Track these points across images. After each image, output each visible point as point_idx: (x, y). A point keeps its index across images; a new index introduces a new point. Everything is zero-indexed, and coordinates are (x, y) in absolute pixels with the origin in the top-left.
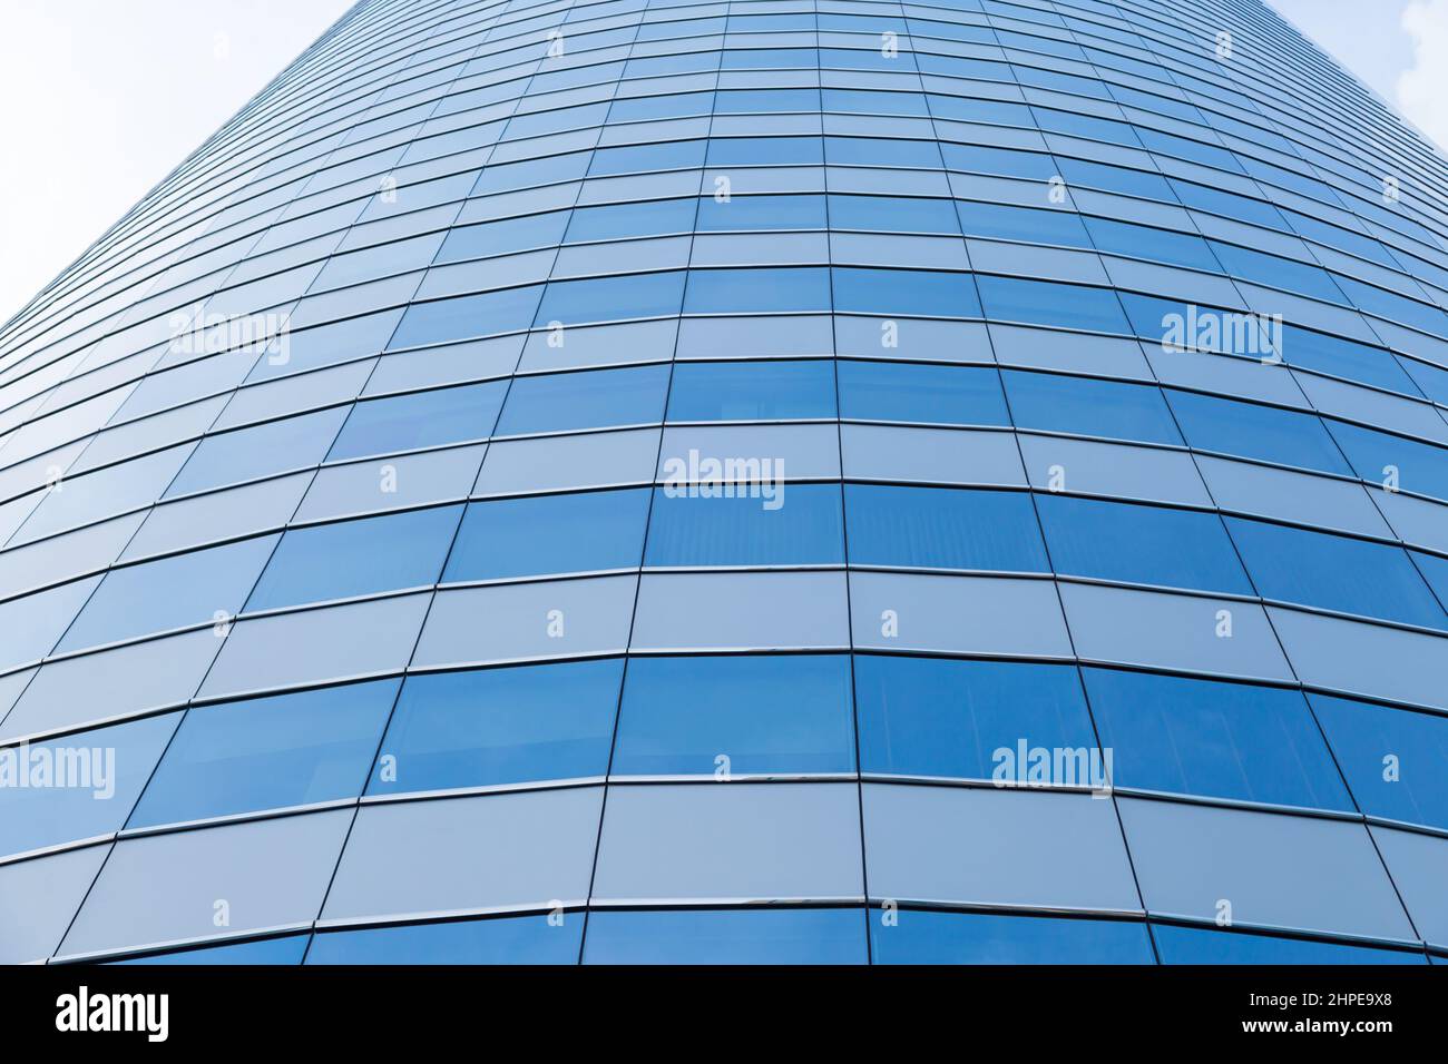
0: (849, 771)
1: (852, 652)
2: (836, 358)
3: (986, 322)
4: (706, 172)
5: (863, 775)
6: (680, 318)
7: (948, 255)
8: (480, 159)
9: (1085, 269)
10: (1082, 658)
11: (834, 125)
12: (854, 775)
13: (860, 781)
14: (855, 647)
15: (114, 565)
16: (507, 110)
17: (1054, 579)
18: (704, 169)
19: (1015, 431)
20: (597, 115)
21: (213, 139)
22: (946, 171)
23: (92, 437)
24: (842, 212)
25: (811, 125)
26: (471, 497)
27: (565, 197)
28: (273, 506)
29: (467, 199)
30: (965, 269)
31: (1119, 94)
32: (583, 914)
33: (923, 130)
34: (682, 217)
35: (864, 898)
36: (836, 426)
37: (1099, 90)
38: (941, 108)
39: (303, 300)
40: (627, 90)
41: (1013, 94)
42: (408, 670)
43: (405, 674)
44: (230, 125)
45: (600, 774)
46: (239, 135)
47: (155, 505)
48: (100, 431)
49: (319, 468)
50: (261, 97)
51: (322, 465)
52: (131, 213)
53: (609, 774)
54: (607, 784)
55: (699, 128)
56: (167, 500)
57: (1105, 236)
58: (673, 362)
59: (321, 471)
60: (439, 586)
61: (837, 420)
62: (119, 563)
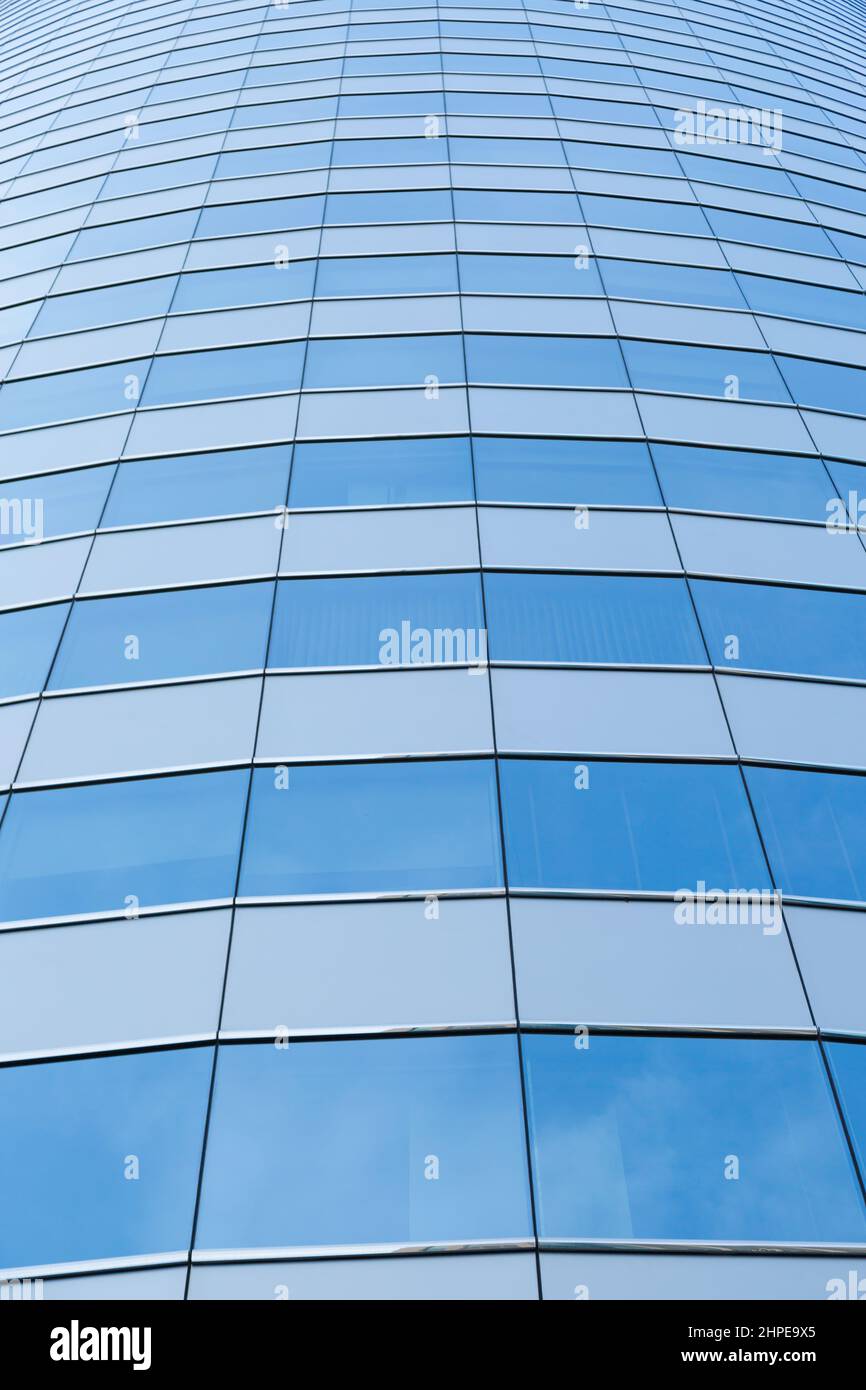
0: (495, 886)
2: (471, 435)
3: (633, 392)
5: (512, 889)
6: (301, 393)
11: (464, 177)
12: (501, 890)
13: (508, 896)
16: (104, 165)
18: (322, 228)
19: (667, 512)
20: (204, 169)
22: (587, 226)
24: (474, 274)
25: (439, 178)
26: (77, 596)
27: (172, 261)
29: (63, 265)
30: (608, 334)
32: (212, 1049)
33: (560, 181)
34: (300, 282)
35: (515, 1022)
36: (474, 509)
38: (579, 156)
40: (236, 141)
41: (656, 139)
42: (14, 787)
43: (11, 791)
45: (226, 896)
53: (236, 895)
54: (234, 907)
55: (316, 183)
57: (761, 295)
58: (294, 442)
60: (45, 694)
61: (474, 502)
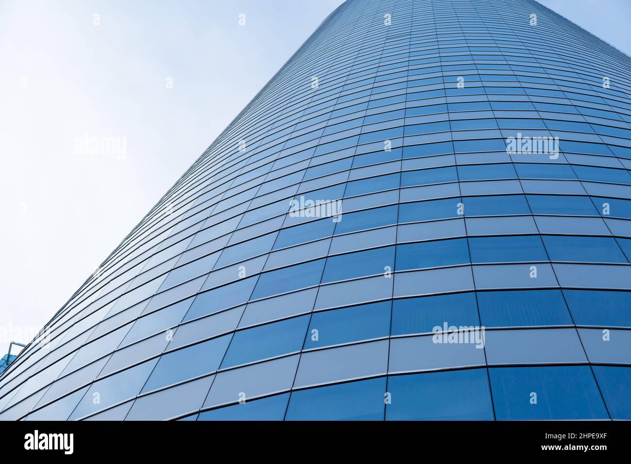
1: (487, 367)
2: (467, 237)
3: (533, 215)
4: (403, 161)
6: (397, 225)
7: (513, 187)
8: (305, 165)
9: (575, 188)
10: (592, 362)
11: (457, 136)
14: (488, 364)
15: (164, 352)
16: (315, 143)
17: (575, 327)
19: (551, 263)
20: (354, 141)
21: (192, 167)
23: (150, 299)
24: (464, 173)
25: (447, 137)
26: (313, 311)
28: (229, 321)
29: (301, 183)
30: (520, 193)
31: (582, 111)
34: (394, 182)
36: (470, 267)
37: (573, 110)
38: (503, 124)
39: (235, 232)
41: (534, 115)
42: (292, 389)
43: (291, 391)
44: (199, 161)
46: (203, 165)
47: (179, 325)
48: (154, 296)
49: (247, 303)
50: (211, 148)
51: (248, 302)
52: (160, 202)
55: (398, 143)
56: (185, 322)
57: (583, 173)
58: (396, 245)
59: (248, 305)
60: (303, 351)
61: (470, 264)
62: (166, 352)
